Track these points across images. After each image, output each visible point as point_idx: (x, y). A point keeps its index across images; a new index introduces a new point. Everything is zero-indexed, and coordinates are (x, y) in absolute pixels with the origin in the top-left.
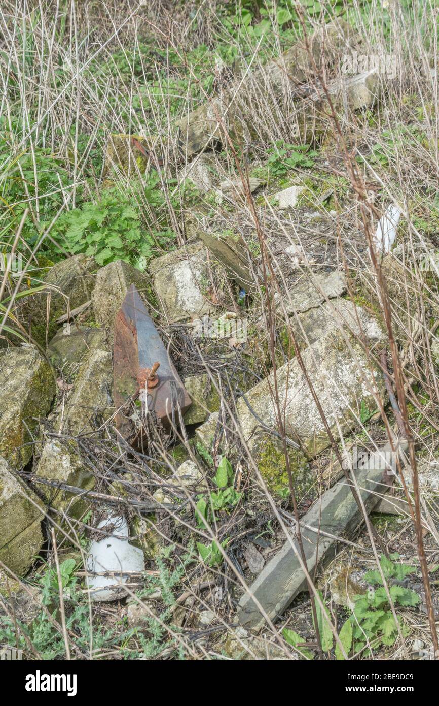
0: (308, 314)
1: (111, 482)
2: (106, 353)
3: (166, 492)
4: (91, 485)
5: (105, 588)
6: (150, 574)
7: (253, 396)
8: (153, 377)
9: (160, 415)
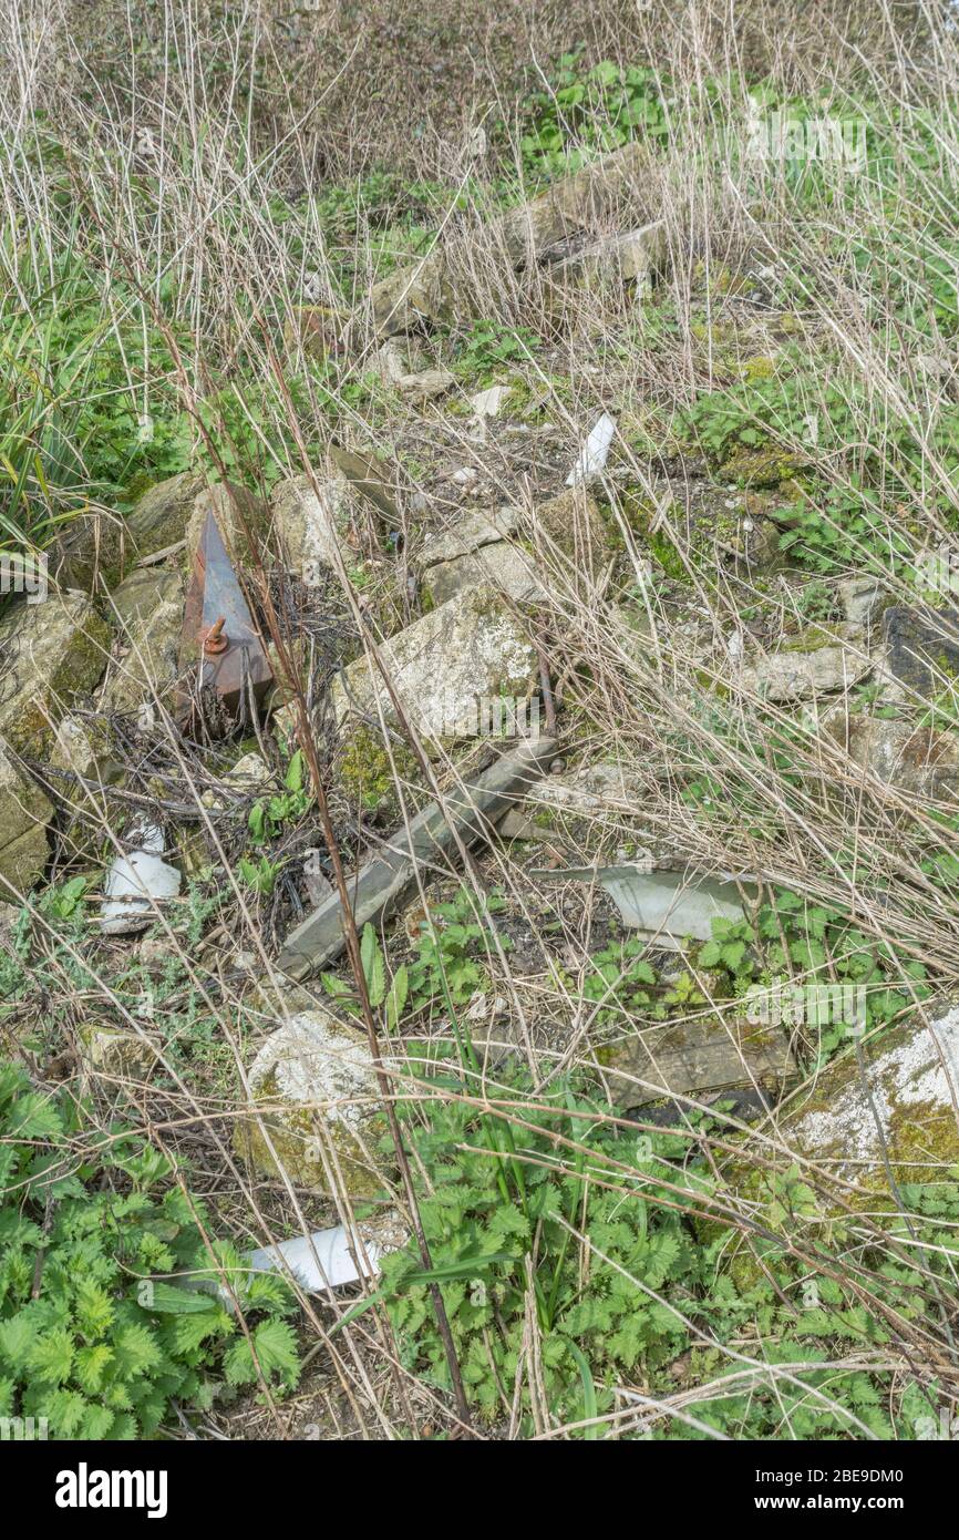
0: (456, 563)
1: (147, 779)
2: (174, 607)
3: (217, 795)
4: (122, 782)
5: (117, 917)
6: (182, 901)
7: (356, 671)
8: (218, 639)
9: (223, 690)
